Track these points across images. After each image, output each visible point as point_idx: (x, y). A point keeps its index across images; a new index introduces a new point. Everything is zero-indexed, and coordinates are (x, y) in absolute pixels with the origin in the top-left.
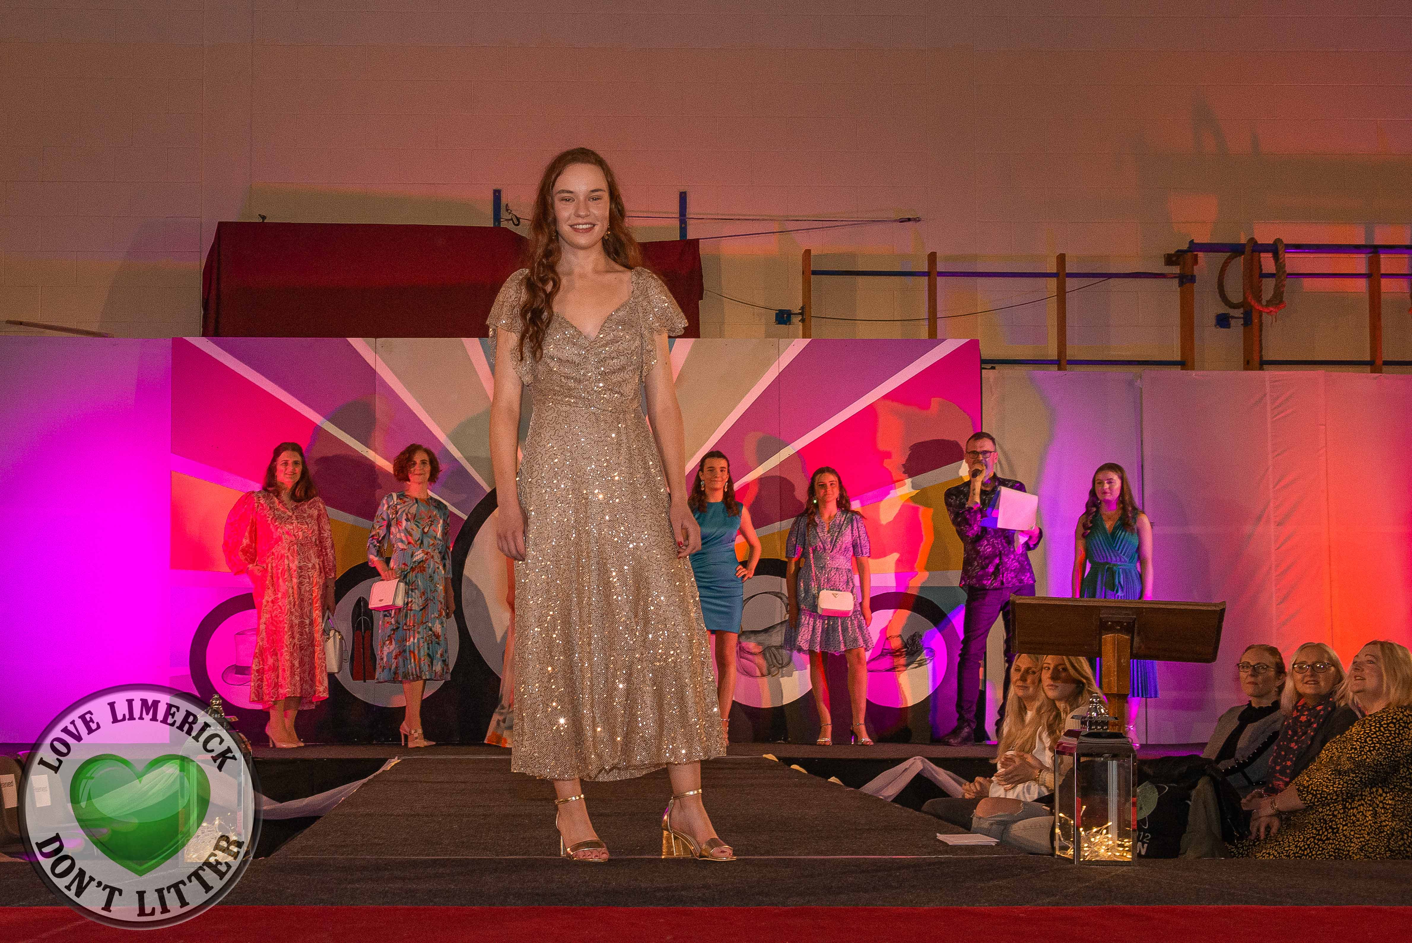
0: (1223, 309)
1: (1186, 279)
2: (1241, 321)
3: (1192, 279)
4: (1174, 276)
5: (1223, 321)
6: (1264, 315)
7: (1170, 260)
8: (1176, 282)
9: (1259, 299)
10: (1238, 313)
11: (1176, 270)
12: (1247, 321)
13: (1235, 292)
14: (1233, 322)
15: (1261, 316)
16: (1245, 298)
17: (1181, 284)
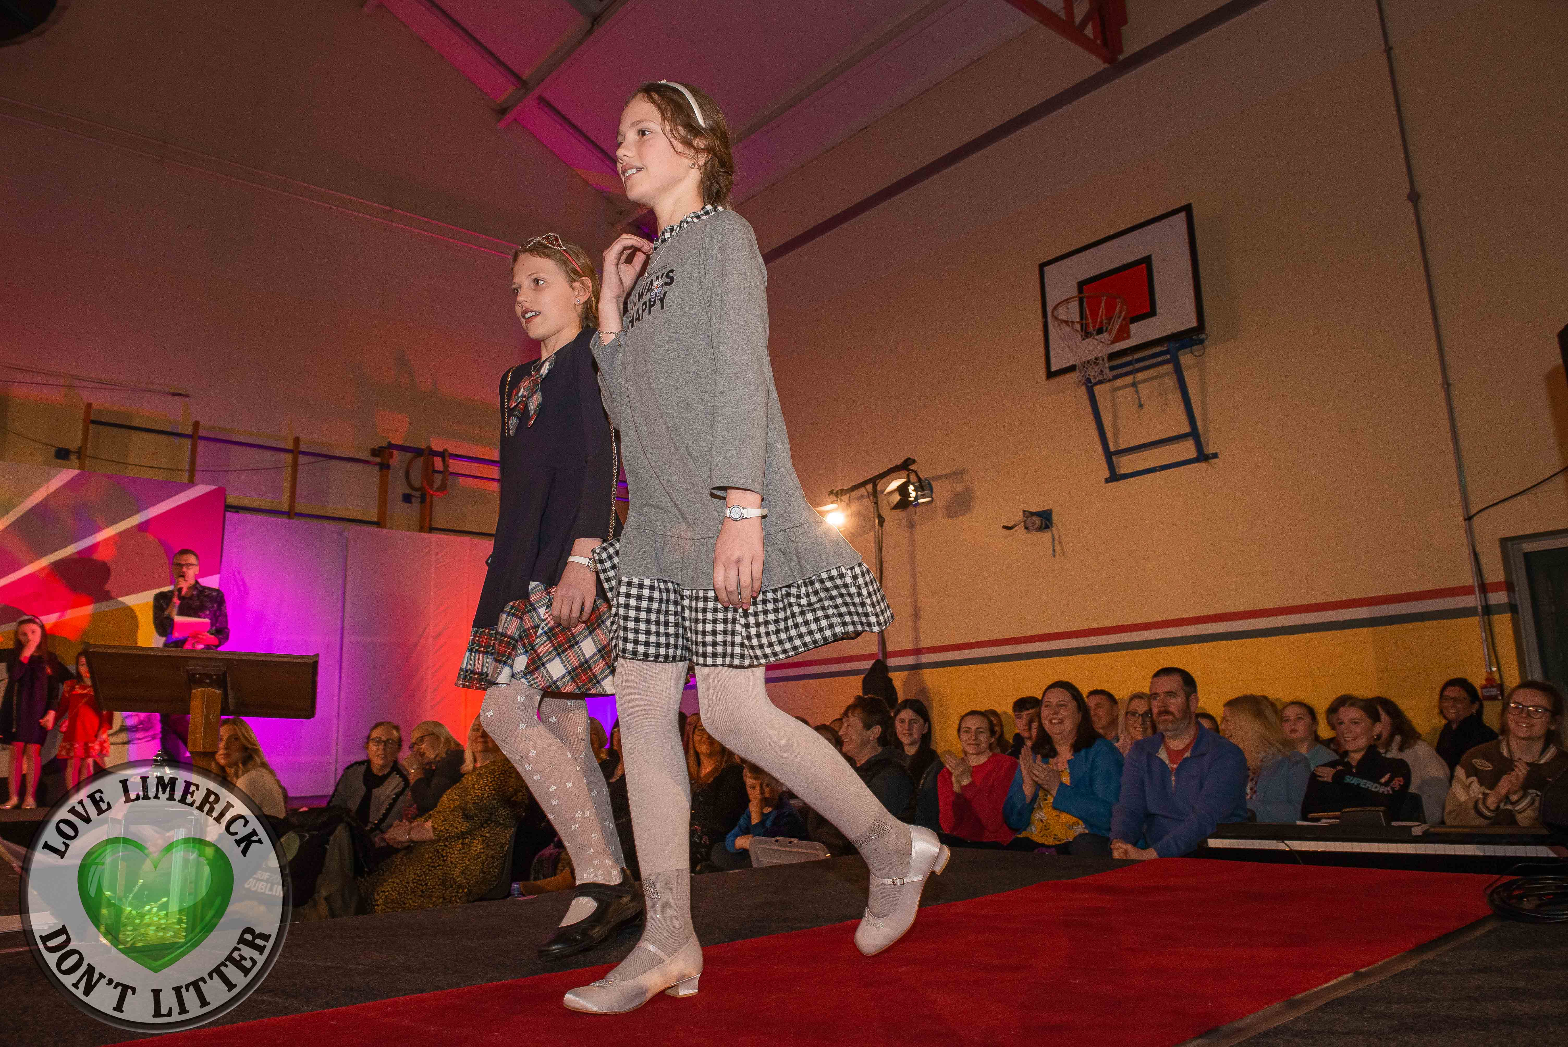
0: (408, 491)
1: (384, 467)
2: (419, 500)
3: (388, 467)
4: (376, 464)
5: (407, 498)
6: (434, 497)
7: (375, 452)
8: (377, 468)
9: (431, 486)
10: (418, 494)
11: (378, 460)
12: (423, 500)
13: (417, 479)
14: (413, 500)
15: (432, 498)
16: (422, 484)
17: (381, 469)
